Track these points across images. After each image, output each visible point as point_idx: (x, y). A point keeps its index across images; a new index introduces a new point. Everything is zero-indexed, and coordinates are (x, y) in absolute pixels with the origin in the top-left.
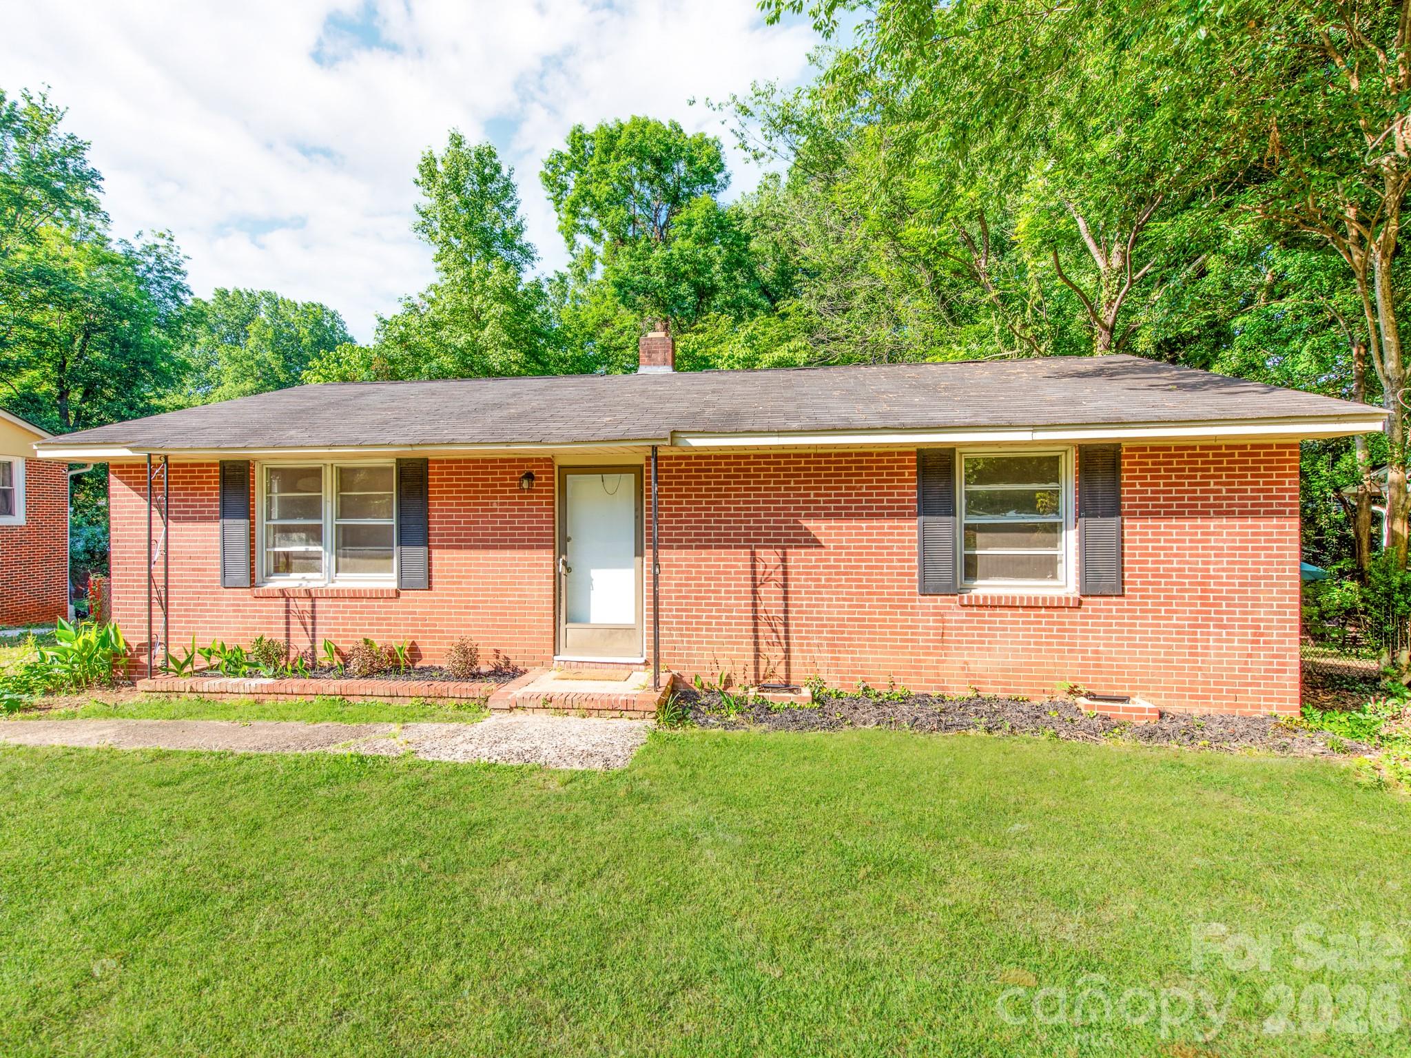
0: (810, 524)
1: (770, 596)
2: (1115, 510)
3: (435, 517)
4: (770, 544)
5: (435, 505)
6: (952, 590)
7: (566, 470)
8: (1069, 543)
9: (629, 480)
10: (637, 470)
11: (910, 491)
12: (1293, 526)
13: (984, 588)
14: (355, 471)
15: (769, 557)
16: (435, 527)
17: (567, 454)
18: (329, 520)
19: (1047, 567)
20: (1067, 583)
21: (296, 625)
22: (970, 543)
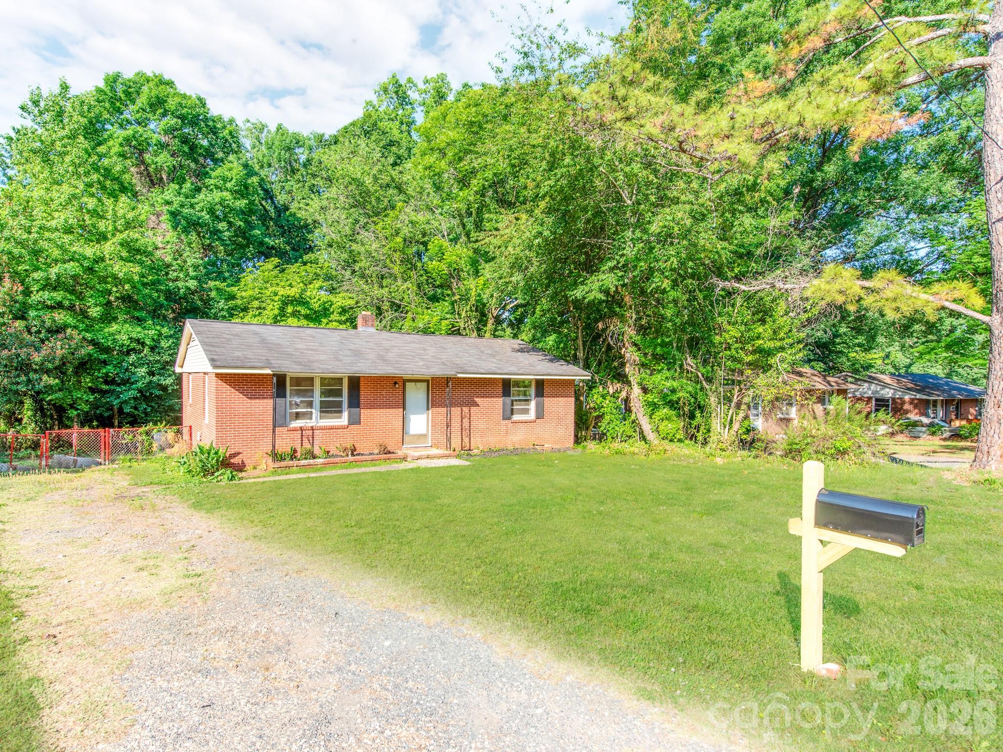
0: (476, 399)
1: (466, 421)
2: (543, 396)
3: (362, 397)
4: (466, 405)
5: (362, 393)
6: (509, 418)
7: (405, 381)
8: (533, 404)
9: (425, 384)
10: (428, 381)
11: (500, 390)
12: (573, 399)
13: (516, 417)
14: (325, 379)
15: (466, 409)
16: (362, 402)
17: (405, 377)
18: (317, 398)
19: (526, 411)
20: (532, 415)
21: (305, 441)
22: (512, 405)
